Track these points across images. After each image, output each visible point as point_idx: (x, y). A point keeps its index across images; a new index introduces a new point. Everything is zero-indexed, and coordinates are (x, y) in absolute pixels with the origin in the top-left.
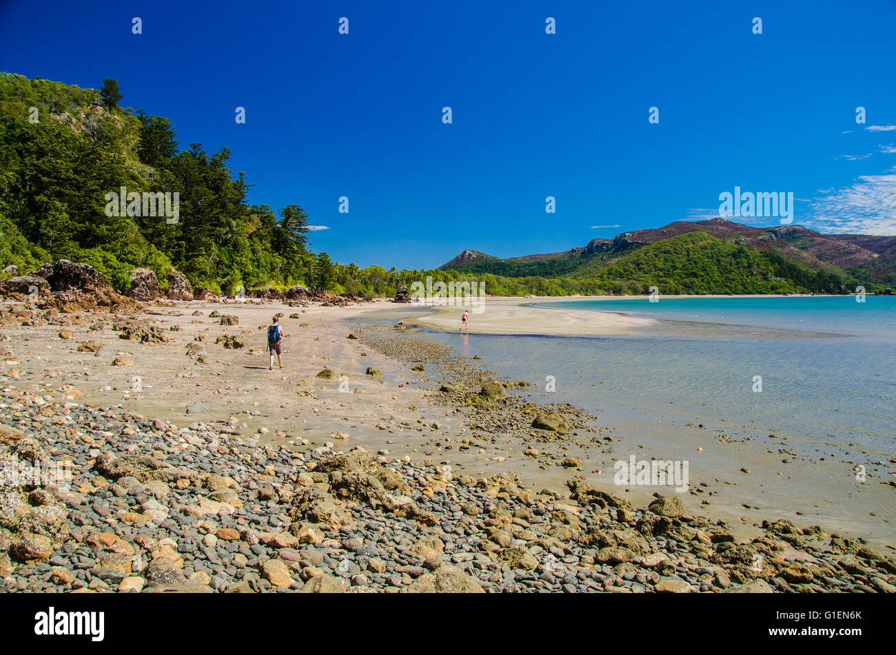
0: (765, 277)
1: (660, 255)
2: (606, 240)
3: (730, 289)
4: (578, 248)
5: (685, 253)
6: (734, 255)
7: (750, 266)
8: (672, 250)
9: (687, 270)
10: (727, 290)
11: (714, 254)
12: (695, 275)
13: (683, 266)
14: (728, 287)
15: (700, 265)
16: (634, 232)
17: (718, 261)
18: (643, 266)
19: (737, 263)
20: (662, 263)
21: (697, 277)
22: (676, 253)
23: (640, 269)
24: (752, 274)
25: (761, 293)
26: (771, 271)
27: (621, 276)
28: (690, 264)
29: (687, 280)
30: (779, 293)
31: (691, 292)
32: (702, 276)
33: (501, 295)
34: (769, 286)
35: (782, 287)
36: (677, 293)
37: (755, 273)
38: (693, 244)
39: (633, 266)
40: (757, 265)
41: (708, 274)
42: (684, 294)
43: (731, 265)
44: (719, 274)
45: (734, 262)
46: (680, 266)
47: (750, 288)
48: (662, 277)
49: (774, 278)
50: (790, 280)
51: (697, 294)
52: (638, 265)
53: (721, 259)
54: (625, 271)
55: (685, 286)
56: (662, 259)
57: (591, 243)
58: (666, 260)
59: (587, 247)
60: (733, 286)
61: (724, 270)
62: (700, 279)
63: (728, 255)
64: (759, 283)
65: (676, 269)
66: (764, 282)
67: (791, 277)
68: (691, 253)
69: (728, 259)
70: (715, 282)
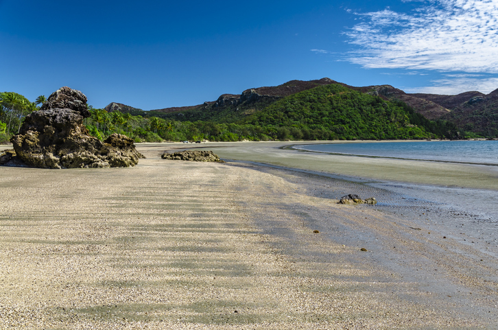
0: (402, 123)
1: (306, 104)
2: (233, 95)
3: (375, 134)
4: (209, 102)
5: (329, 102)
6: (373, 104)
7: (388, 114)
8: (316, 99)
9: (334, 117)
10: (373, 135)
11: (355, 103)
12: (343, 122)
13: (330, 113)
14: (373, 132)
15: (344, 113)
16: (257, 89)
17: (360, 109)
18: (293, 113)
19: (377, 111)
20: (309, 111)
21: (344, 124)
22: (320, 102)
23: (289, 117)
24: (391, 122)
25: (401, 138)
26: (406, 118)
27: (273, 122)
28: (336, 112)
29: (337, 127)
30: (417, 139)
31: (343, 137)
32: (349, 123)
33: (177, 140)
34: (408, 132)
35: (418, 133)
36: (330, 139)
37: (393, 120)
38: (334, 94)
39: (282, 113)
40: (395, 113)
41: (354, 121)
42: (336, 139)
43: (371, 113)
44: (363, 121)
45: (374, 110)
46: (327, 113)
47: (392, 134)
48: (311, 123)
49: (409, 125)
50: (421, 126)
51: (348, 139)
52: (286, 112)
53: (362, 107)
54: (276, 117)
55: (336, 132)
56: (308, 107)
57: (221, 98)
58: (312, 108)
59: (218, 101)
60: (377, 132)
61: (367, 118)
62: (347, 125)
63: (368, 104)
64: (398, 129)
65: (324, 116)
66: (402, 128)
67: (422, 124)
68: (335, 103)
69: (368, 108)
70: (361, 128)
